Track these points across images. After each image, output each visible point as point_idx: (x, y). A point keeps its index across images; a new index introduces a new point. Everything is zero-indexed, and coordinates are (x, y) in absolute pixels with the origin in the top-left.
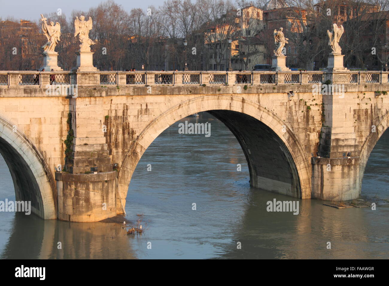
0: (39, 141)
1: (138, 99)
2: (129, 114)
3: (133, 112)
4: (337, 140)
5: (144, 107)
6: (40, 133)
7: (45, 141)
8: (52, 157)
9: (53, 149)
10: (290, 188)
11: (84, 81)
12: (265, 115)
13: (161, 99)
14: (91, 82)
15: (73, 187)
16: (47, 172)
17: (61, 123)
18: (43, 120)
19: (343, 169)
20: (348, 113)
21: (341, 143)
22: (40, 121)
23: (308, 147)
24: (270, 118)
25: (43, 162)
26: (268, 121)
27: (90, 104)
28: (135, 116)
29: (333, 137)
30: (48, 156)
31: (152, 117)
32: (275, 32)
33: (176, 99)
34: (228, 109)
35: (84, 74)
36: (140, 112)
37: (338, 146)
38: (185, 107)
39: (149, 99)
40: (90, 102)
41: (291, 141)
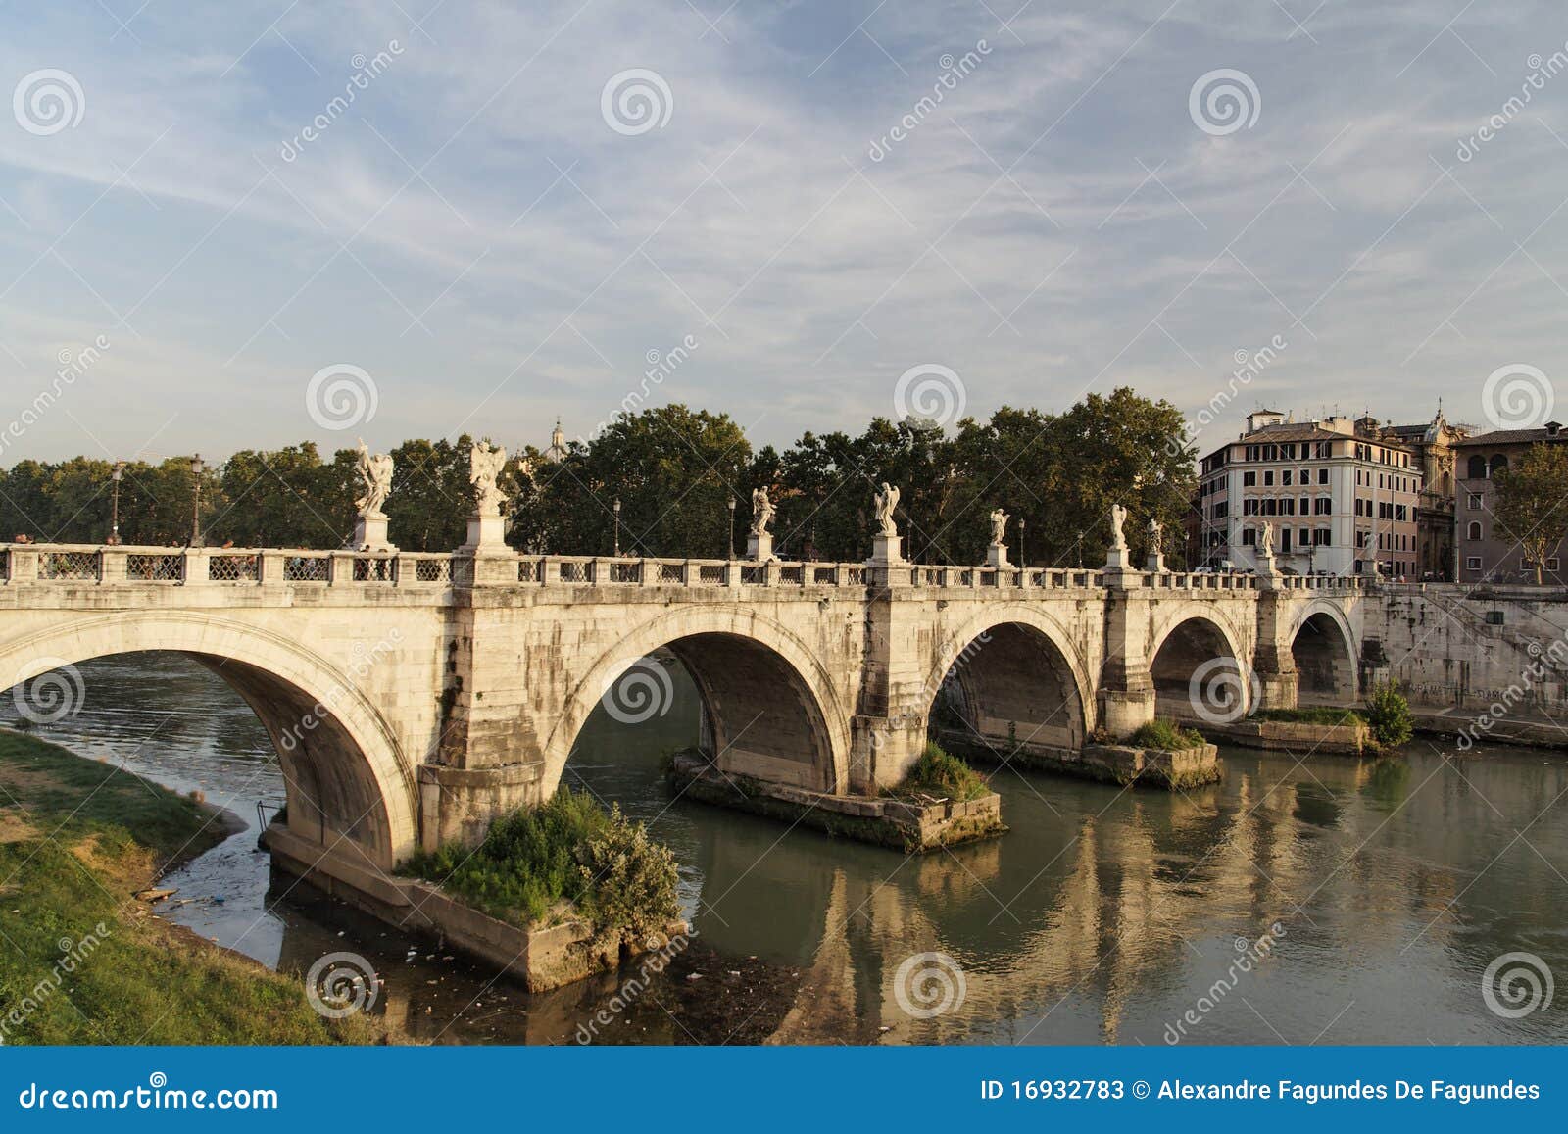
0: (389, 699)
1: (578, 612)
2: (562, 640)
3: (569, 637)
4: (898, 685)
5: (590, 627)
6: (392, 682)
7: (402, 700)
8: (415, 733)
9: (416, 718)
10: (809, 772)
11: (488, 574)
12: (785, 640)
13: (619, 611)
14: (502, 576)
15: (465, 795)
16: (401, 766)
17: (435, 662)
18: (398, 654)
19: (909, 737)
20: (911, 638)
21: (903, 690)
22: (391, 658)
23: (848, 698)
24: (792, 647)
25: (394, 743)
26: (789, 652)
27: (501, 622)
28: (573, 646)
29: (891, 680)
30: (406, 733)
31: (605, 646)
32: (755, 492)
33: (646, 612)
34: (729, 630)
35: (488, 560)
36: (584, 636)
37: (899, 696)
38: (659, 627)
39: (599, 611)
40: (501, 616)
41: (824, 688)
